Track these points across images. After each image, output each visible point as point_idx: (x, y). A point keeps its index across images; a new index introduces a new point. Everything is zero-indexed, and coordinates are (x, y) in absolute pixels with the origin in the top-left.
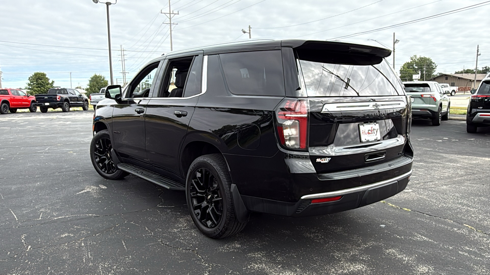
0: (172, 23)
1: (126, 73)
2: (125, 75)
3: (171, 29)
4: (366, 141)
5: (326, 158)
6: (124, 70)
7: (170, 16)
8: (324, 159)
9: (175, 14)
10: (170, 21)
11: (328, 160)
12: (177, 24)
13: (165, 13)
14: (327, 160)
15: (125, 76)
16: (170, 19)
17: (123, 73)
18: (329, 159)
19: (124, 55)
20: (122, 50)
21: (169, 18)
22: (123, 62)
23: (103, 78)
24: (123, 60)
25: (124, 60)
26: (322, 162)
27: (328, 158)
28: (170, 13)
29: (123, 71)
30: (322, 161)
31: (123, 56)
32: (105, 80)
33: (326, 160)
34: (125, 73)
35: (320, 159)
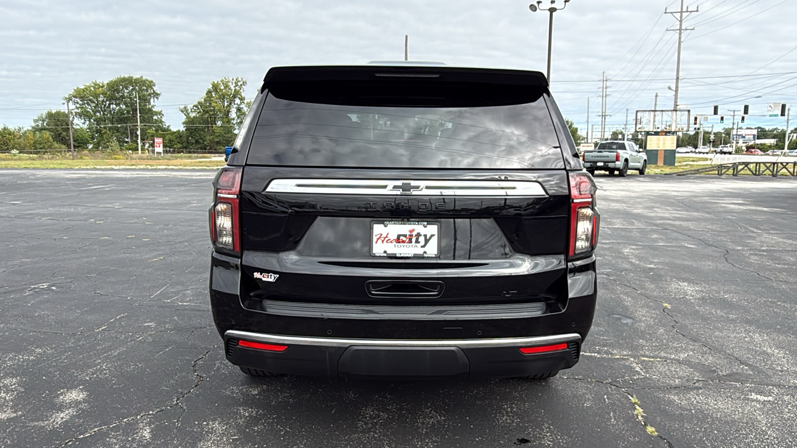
0: (683, 27)
1: (607, 116)
2: (605, 119)
3: (680, 38)
4: (385, 255)
5: (269, 273)
6: (604, 111)
7: (681, 17)
8: (267, 274)
9: (691, 12)
10: (681, 25)
11: (275, 278)
12: (693, 29)
13: (672, 13)
14: (273, 277)
15: (605, 121)
16: (681, 21)
17: (602, 116)
18: (275, 276)
19: (606, 88)
20: (605, 79)
21: (679, 19)
22: (604, 98)
23: (570, 124)
24: (604, 95)
25: (606, 95)
26: (264, 279)
27: (273, 274)
28: (682, 12)
29: (603, 113)
30: (263, 277)
31: (605, 90)
32: (573, 126)
33: (270, 277)
34: (605, 116)
35: (259, 273)
